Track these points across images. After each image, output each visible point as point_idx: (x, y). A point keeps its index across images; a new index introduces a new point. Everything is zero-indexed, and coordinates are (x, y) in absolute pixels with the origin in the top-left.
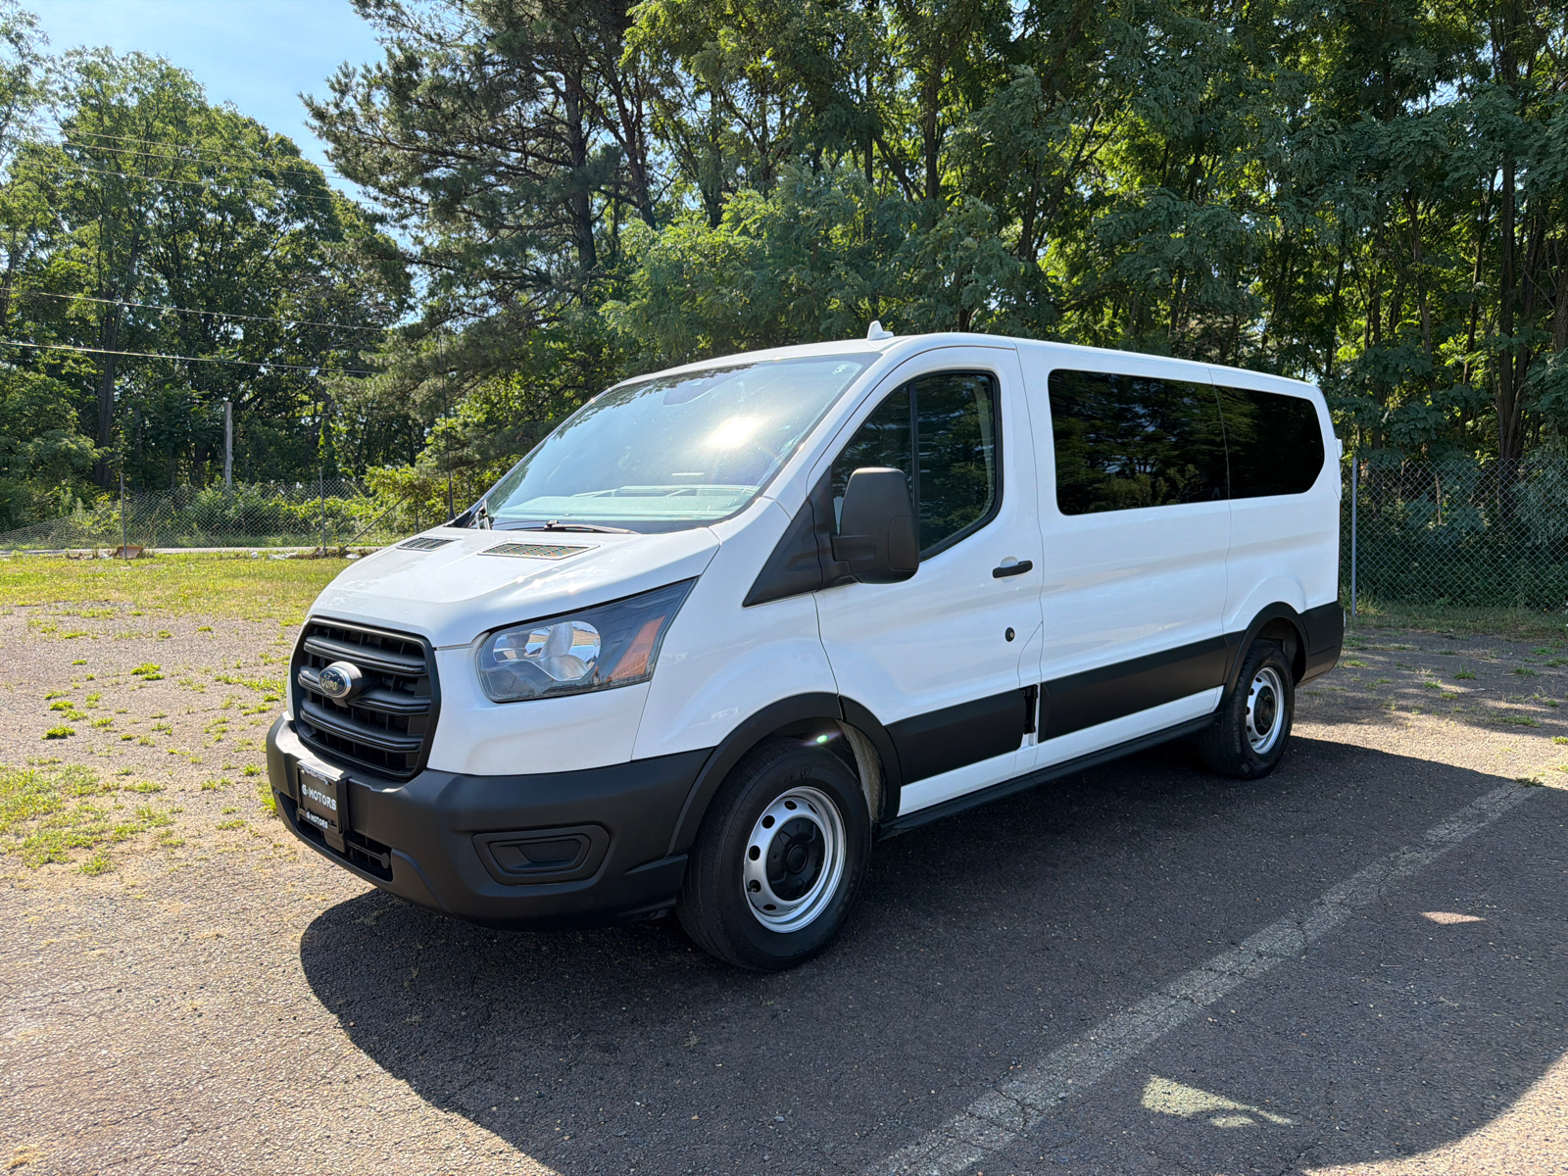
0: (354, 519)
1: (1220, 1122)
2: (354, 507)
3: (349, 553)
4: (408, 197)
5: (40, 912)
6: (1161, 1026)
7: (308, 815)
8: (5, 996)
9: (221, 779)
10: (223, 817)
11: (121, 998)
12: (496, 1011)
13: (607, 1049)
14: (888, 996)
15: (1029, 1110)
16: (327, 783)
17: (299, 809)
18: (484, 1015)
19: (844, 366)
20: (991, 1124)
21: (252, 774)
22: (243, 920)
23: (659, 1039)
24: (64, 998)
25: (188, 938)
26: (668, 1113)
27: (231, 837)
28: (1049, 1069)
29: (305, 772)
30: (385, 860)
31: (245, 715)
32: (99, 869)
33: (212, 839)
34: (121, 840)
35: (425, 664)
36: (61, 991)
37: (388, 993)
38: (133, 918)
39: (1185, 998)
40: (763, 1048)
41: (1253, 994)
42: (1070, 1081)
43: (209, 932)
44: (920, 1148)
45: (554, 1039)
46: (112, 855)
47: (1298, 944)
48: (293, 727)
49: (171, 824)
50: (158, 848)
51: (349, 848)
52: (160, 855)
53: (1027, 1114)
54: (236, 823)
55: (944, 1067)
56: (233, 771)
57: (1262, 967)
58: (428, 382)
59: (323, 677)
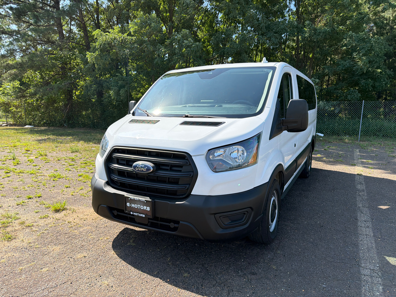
5: (3, 258)
6: (372, 243)
7: (132, 213)
8: (27, 293)
9: (20, 201)
10: (36, 214)
11: (75, 286)
12: (208, 268)
13: (254, 274)
14: (304, 245)
15: (375, 271)
16: (145, 202)
17: (125, 211)
18: (205, 269)
19: (266, 70)
20: (371, 277)
21: (30, 198)
22: (87, 249)
23: (263, 268)
24: (52, 290)
25: (74, 259)
26: (294, 290)
27: (48, 221)
28: (365, 259)
29: (131, 199)
30: (172, 225)
31: (3, 178)
32: (10, 238)
33: (42, 223)
34: (7, 227)
35: (187, 161)
36: (47, 287)
37: (167, 267)
38: (44, 255)
39: (366, 235)
40: (293, 266)
41: (378, 232)
42: (373, 261)
43: (79, 256)
44: (366, 287)
45: (234, 274)
46: (9, 232)
47: (369, 218)
48: (108, 183)
49: (20, 218)
50: (25, 228)
51: (149, 222)
52: (28, 230)
53: (376, 272)
54: (46, 216)
55: (342, 263)
56: (21, 198)
57: (369, 224)
58: (9, 71)
59: (137, 166)
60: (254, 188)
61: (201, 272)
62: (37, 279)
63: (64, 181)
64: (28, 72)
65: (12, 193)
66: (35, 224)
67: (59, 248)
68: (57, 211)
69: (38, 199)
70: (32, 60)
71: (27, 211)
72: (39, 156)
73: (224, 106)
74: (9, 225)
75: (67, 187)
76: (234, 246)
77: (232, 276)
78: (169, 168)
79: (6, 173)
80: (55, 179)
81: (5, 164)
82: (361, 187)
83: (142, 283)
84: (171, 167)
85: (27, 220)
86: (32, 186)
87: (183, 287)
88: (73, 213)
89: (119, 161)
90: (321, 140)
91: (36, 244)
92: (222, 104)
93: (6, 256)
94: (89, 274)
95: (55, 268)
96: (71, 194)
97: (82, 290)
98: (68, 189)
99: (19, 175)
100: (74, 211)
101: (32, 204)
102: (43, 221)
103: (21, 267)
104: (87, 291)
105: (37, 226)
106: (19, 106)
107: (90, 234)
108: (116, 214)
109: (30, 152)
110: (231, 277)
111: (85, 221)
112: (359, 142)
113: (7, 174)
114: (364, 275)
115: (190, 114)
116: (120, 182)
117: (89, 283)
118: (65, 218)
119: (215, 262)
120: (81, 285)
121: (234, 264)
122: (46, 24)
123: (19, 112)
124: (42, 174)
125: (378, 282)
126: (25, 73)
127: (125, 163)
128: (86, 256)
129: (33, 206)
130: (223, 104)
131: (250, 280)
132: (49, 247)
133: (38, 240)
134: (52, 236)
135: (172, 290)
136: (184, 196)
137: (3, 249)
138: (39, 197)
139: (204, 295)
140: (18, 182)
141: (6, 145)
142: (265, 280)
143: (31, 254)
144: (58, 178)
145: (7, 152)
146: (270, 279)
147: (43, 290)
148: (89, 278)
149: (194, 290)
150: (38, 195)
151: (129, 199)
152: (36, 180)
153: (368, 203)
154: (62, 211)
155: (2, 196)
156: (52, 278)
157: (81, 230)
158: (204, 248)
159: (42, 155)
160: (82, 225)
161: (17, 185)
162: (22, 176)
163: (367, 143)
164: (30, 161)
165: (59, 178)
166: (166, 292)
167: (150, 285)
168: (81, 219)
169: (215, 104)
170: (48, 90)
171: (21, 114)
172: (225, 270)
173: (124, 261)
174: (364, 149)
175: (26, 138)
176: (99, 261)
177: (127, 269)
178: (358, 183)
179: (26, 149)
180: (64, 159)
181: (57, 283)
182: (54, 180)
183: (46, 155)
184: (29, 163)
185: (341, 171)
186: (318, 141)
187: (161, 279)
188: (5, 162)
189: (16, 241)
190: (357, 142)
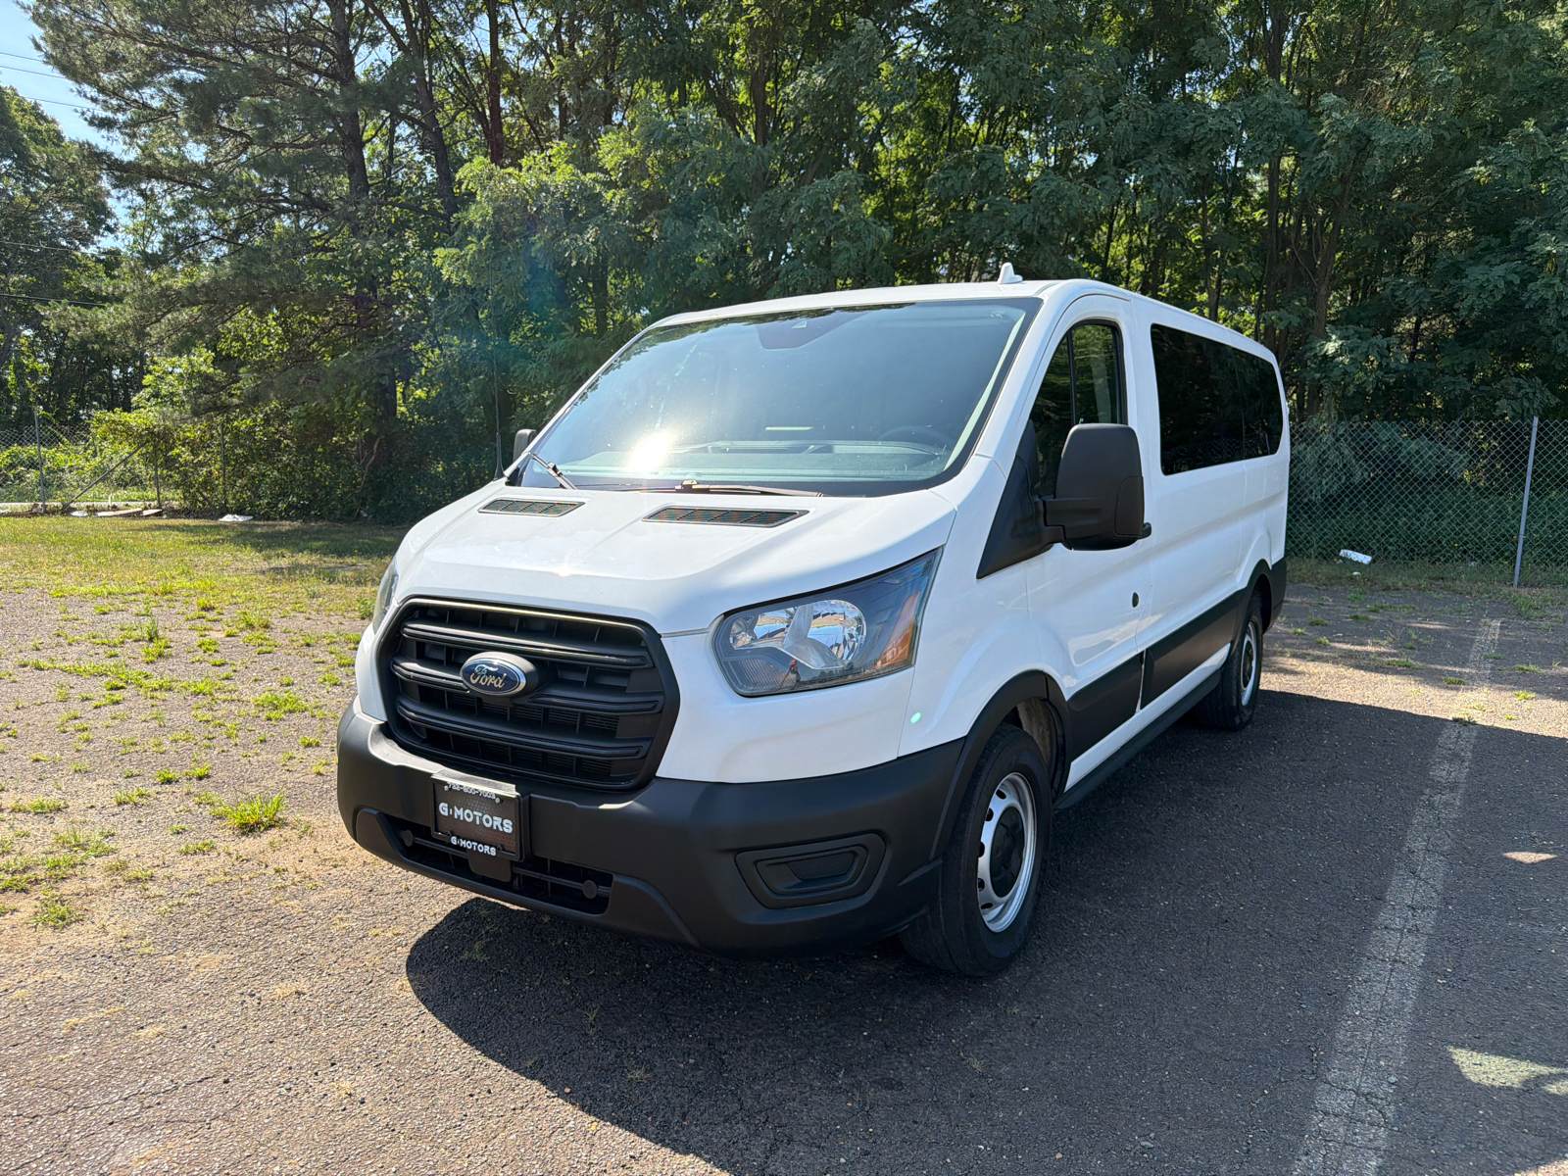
0: (63, 470)
1: (1553, 1089)
2: (60, 456)
3: (74, 509)
4: (135, 101)
5: (23, 984)
6: (1405, 993)
7: (454, 840)
8: (69, 1107)
9: (133, 790)
10: (174, 838)
11: (236, 1091)
12: (725, 1053)
13: (890, 1085)
14: (1126, 989)
15: (1374, 1100)
16: (498, 800)
17: (433, 833)
18: (715, 1060)
19: (1000, 311)
20: (1352, 1120)
21: (169, 781)
22: (313, 969)
23: (935, 1067)
24: (155, 1100)
25: (259, 999)
26: (1023, 1154)
27: (209, 863)
28: (1351, 1052)
29: (450, 789)
30: (590, 889)
31: (96, 707)
32: (63, 918)
33: (185, 868)
34: (63, 878)
35: (645, 653)
36: (143, 1090)
37: (577, 1044)
38: (161, 980)
39: (1395, 961)
40: (1054, 1063)
41: (1448, 951)
42: (1382, 1063)
43: (281, 989)
44: (1313, 1158)
45: (819, 1080)
46: (65, 898)
47: (1434, 895)
48: (386, 731)
49: (113, 851)
50: (122, 884)
51: (514, 875)
52: (130, 893)
53: (1375, 1105)
54: (205, 845)
55: (1252, 1062)
56: (139, 778)
57: (1427, 921)
58: (169, 316)
59: (473, 671)
60: (899, 758)
61: (695, 1067)
62: (114, 1062)
63: (306, 721)
64: (238, 317)
65: (113, 760)
66: (160, 873)
67: (219, 958)
68: (249, 829)
69: (194, 787)
70: (249, 275)
71: (145, 827)
72: (242, 630)
73: (842, 448)
74: (71, 872)
75: (309, 745)
76: (851, 979)
77: (808, 1088)
78: (583, 678)
79: (112, 689)
80: (273, 714)
81: (116, 656)
82: (1450, 773)
83: (471, 1095)
84: (594, 676)
85: (138, 856)
86: (186, 736)
87: (614, 1118)
88: (301, 837)
89: (423, 651)
90: (1352, 578)
91: (147, 940)
92: (834, 442)
93: (36, 978)
94: (295, 1055)
95: (185, 1027)
96: (314, 769)
97: (258, 1106)
98: (309, 751)
99: (152, 698)
100: (307, 831)
101: (170, 802)
102: (189, 863)
103: (75, 1020)
104: (271, 1112)
105: (166, 881)
106: (202, 441)
107: (342, 915)
108: (409, 844)
109: (215, 611)
110: (801, 1093)
111: (335, 867)
112: (1515, 587)
113: (114, 692)
114: (1326, 1113)
115: (702, 478)
116: (427, 729)
117: (288, 1085)
118: (270, 857)
119: (760, 1036)
120: (258, 1091)
121: (827, 1045)
122: (306, 139)
123: (201, 464)
124: (234, 697)
125: (1370, 1140)
126: (225, 321)
127: (442, 656)
128: (306, 991)
129: (170, 810)
130: (838, 442)
131: (867, 1108)
132: (188, 954)
133: (155, 930)
134: (208, 916)
135: (570, 1125)
136: (633, 782)
137: (33, 954)
138: (200, 778)
139: (681, 1149)
140: (145, 721)
141: (137, 588)
142: (926, 1109)
143: (121, 976)
144: (285, 712)
145: (136, 611)
146: (945, 1107)
147: (126, 1099)
148: (290, 1068)
149: (650, 1129)
150: (199, 771)
151: (446, 788)
152: (208, 716)
153: (1452, 836)
154: (266, 829)
155: (76, 771)
156: (165, 1059)
157: (314, 898)
158: (738, 981)
159: (251, 626)
160: (320, 883)
161: (136, 730)
162: (164, 700)
163: (1547, 592)
164: (204, 648)
165: (291, 712)
166: (548, 1133)
167: (499, 1102)
168: (325, 860)
169: (807, 442)
170: (301, 381)
171: (210, 472)
172: (786, 1067)
173: (435, 1014)
174: (1528, 619)
175: (213, 564)
176: (345, 1011)
177: (434, 1044)
178: (1445, 758)
179: (203, 600)
180: (326, 641)
181: (179, 1078)
182: (269, 719)
183: (267, 627)
184: (199, 655)
185: (1390, 707)
186: (1342, 585)
187: (544, 1083)
188: (118, 651)
189: (81, 928)
190: (1505, 590)
